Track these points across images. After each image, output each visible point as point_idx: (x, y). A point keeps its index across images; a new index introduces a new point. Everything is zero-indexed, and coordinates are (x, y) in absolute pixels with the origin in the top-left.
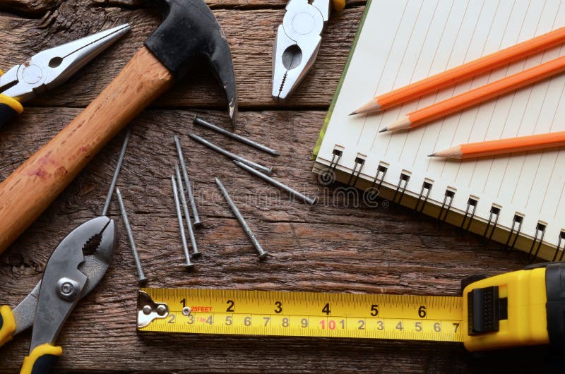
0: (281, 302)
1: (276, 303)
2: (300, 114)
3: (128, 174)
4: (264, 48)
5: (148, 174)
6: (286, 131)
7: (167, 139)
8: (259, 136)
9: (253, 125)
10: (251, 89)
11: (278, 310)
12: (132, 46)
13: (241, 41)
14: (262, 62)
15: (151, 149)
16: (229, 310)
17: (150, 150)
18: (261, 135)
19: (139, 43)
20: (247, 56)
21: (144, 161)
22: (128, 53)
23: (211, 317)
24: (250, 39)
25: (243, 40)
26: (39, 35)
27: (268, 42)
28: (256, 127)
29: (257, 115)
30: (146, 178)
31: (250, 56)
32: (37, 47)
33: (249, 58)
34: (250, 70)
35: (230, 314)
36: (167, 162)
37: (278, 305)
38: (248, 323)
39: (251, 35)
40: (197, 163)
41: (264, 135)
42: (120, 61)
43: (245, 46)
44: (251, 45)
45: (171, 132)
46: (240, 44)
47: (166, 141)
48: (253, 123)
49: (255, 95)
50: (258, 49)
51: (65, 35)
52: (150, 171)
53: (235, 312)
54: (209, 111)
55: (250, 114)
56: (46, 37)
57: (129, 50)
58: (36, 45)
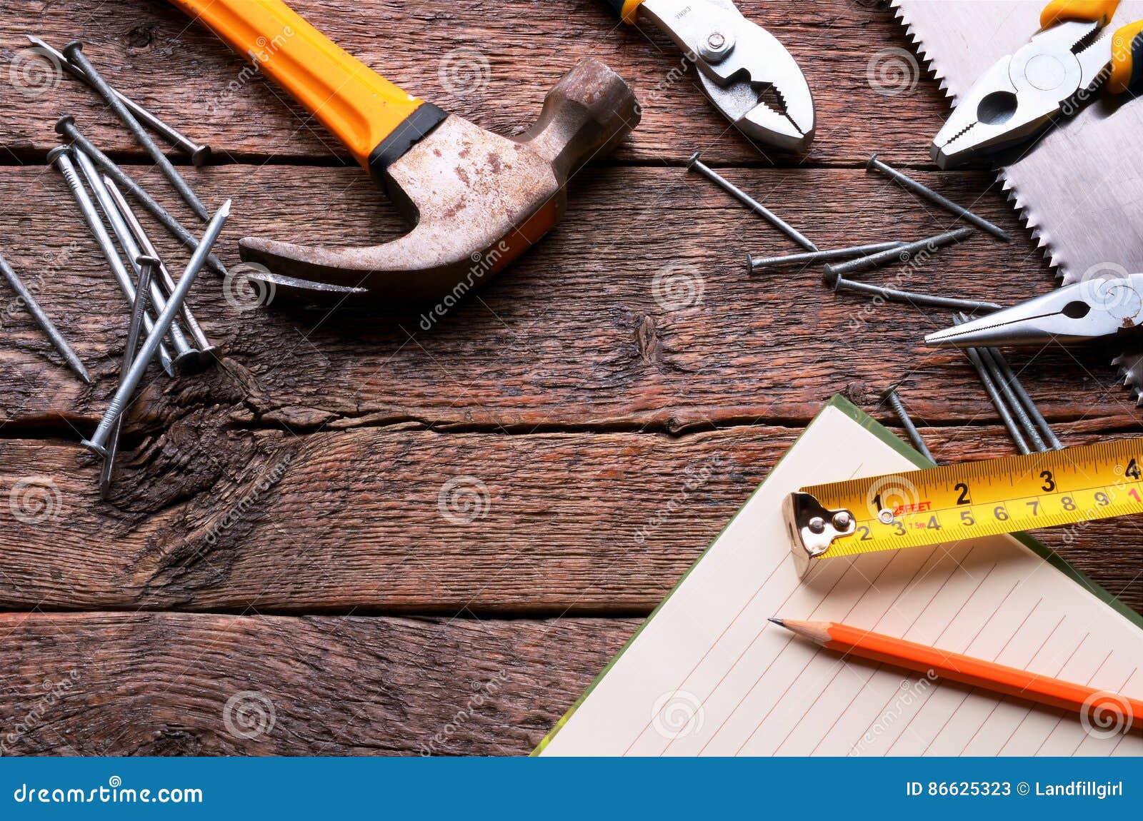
0: (1051, 471)
1: (1042, 475)
2: (617, 623)
3: (287, 736)
4: (550, 503)
5: (326, 737)
6: (591, 655)
7: (363, 672)
8: (539, 666)
9: (527, 645)
10: (525, 577)
11: (1048, 486)
12: (302, 499)
13: (508, 491)
14: (545, 528)
15: (331, 689)
16: (961, 501)
17: (329, 692)
18: (543, 663)
19: (315, 494)
20: (518, 517)
21: (317, 711)
22: (295, 511)
23: (933, 519)
24: (523, 487)
25: (510, 488)
26: (128, 479)
27: (557, 491)
28: (532, 649)
29: (536, 626)
30: (321, 744)
31: (524, 517)
32: (125, 500)
33: (522, 521)
34: (523, 543)
35: (964, 508)
36: (361, 713)
37: (1046, 476)
38: (1002, 516)
39: (524, 479)
40: (420, 717)
41: (549, 663)
42: (277, 526)
43: (514, 500)
44: (525, 497)
45: (371, 658)
46: (505, 495)
47: (362, 676)
48: (528, 641)
49: (533, 590)
50: (537, 504)
51: (178, 479)
52: (329, 733)
53: (974, 501)
54: (443, 619)
55: (523, 625)
56: (141, 483)
57: (295, 507)
58: (121, 498)
